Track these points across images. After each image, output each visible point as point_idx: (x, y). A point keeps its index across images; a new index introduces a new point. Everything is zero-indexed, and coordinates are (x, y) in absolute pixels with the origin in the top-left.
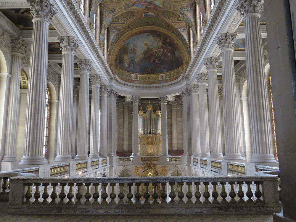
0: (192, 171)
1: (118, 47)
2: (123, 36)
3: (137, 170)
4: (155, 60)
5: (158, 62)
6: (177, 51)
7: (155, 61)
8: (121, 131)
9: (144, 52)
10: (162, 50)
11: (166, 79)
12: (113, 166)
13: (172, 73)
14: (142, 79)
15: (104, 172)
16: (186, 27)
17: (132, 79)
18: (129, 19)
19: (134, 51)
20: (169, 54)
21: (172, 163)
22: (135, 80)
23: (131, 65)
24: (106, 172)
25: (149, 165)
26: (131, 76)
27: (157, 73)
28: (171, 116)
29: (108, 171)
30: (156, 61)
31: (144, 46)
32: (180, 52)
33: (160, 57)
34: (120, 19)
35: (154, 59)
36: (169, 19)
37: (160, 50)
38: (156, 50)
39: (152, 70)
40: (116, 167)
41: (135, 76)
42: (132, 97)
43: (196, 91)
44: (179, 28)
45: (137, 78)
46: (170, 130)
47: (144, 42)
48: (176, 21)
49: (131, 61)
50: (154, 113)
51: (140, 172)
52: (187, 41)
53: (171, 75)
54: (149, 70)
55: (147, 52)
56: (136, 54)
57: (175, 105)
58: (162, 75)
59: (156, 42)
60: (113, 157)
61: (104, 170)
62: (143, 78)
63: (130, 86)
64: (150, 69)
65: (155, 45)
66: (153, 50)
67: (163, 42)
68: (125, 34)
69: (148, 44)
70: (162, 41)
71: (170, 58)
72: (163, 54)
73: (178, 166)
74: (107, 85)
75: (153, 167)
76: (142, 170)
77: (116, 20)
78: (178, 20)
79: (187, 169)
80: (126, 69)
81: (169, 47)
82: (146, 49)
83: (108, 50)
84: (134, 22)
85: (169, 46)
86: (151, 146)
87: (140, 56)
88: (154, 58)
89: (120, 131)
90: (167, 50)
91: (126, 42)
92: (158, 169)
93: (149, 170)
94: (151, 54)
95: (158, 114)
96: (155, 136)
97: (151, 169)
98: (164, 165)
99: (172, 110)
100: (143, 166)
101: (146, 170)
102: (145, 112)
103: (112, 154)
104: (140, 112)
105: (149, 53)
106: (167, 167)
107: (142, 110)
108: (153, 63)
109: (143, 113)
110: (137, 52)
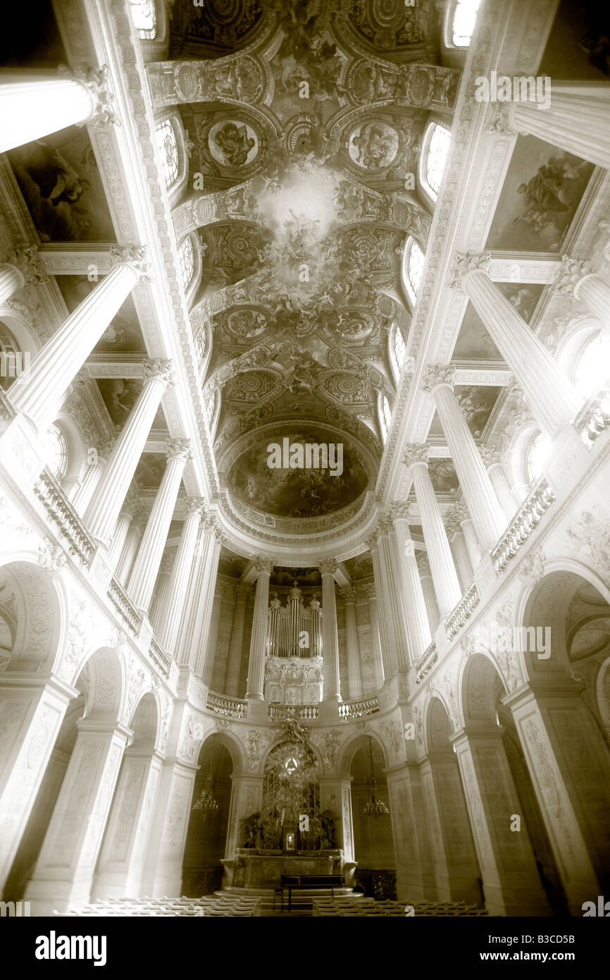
1: (238, 448)
2: (249, 432)
3: (256, 741)
4: (309, 492)
5: (316, 496)
6: (354, 466)
7: (310, 495)
9: (288, 476)
10: (324, 471)
11: (333, 525)
14: (280, 526)
16: (371, 412)
17: (260, 523)
18: (265, 394)
22: (267, 527)
23: (260, 496)
25: (290, 727)
26: (260, 516)
27: (312, 516)
28: (345, 621)
30: (312, 495)
33: (322, 486)
34: (248, 395)
35: (307, 491)
36: (338, 398)
37: (320, 472)
38: (313, 473)
39: (302, 511)
41: (267, 519)
42: (258, 558)
43: (402, 515)
44: (357, 414)
45: (271, 523)
48: (351, 403)
49: (261, 490)
50: (305, 607)
51: (262, 752)
52: (374, 432)
53: (342, 517)
54: (296, 510)
55: (293, 475)
56: (272, 477)
57: (353, 595)
58: (324, 520)
62: (284, 524)
64: (299, 510)
66: (307, 473)
68: (254, 430)
72: (326, 479)
75: (300, 733)
76: (268, 743)
77: (241, 395)
78: (355, 401)
80: (249, 501)
82: (293, 471)
83: (217, 442)
84: (273, 405)
86: (296, 691)
87: (281, 484)
88: (308, 488)
89: (221, 652)
91: (255, 446)
92: (315, 743)
93: (290, 749)
94: (302, 481)
95: (314, 608)
96: (306, 662)
97: (294, 743)
98: (331, 729)
99: (346, 607)
100: (273, 732)
101: (278, 745)
102: (284, 604)
103: (189, 665)
104: (272, 602)
105: (297, 480)
106: (341, 733)
107: (278, 598)
108: (305, 498)
109: (279, 606)
110: (274, 474)
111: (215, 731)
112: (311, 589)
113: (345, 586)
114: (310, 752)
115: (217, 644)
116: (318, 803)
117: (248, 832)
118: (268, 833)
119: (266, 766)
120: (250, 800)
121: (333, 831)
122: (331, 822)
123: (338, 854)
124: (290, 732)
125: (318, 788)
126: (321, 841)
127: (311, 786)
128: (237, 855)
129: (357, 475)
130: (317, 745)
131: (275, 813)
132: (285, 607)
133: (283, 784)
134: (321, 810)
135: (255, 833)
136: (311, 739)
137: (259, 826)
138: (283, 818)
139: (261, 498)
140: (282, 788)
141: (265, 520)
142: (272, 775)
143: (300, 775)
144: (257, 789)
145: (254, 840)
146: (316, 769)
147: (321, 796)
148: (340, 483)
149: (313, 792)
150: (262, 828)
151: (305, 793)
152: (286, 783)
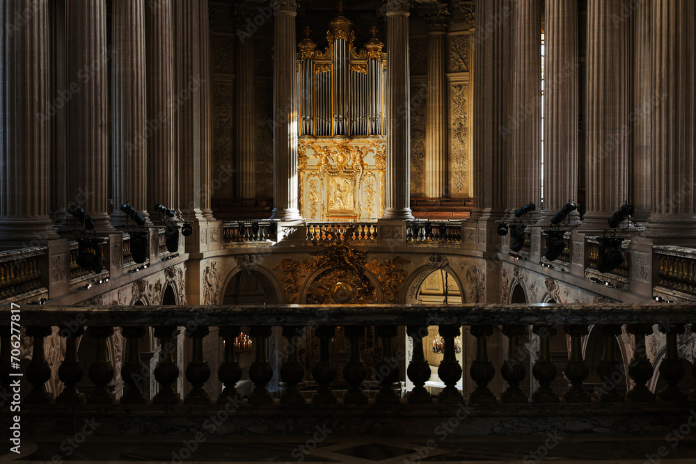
0: (504, 279)
3: (292, 272)
8: (225, 120)
12: (202, 259)
15: (170, 279)
21: (425, 246)
24: (174, 278)
25: (338, 253)
29: (184, 278)
40: (211, 260)
50: (358, 52)
60: (200, 224)
61: (170, 272)
73: (449, 258)
75: (351, 260)
76: (309, 272)
79: (484, 271)
92: (372, 270)
95: (373, 55)
96: (359, 142)
97: (344, 269)
98: (396, 255)
100: (315, 257)
101: (324, 272)
104: (301, 46)
106: (407, 261)
109: (312, 53)
111: (239, 270)
124: (339, 258)
130: (376, 272)
132: (324, 52)
136: (367, 265)
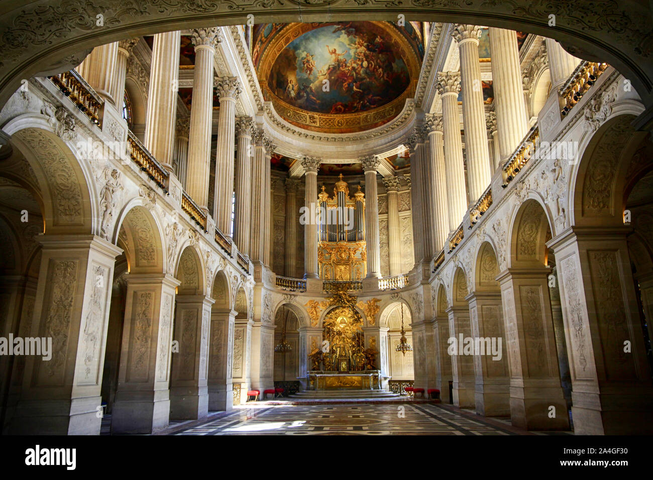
0: (433, 292)
1: (275, 49)
2: (285, 30)
3: (315, 308)
4: (351, 85)
5: (358, 90)
6: (397, 60)
7: (352, 88)
8: (280, 238)
9: (329, 69)
10: (365, 64)
11: (376, 122)
12: (262, 286)
13: (387, 108)
14: (326, 124)
15: (243, 283)
17: (304, 123)
19: (307, 66)
20: (381, 70)
22: (310, 126)
23: (302, 94)
24: (246, 285)
25: (340, 297)
26: (302, 116)
27: (355, 112)
28: (387, 208)
29: (252, 293)
30: (354, 88)
31: (329, 55)
32: (403, 61)
33: (363, 79)
35: (349, 84)
37: (362, 64)
38: (354, 65)
39: (345, 106)
40: (268, 291)
41: (310, 118)
42: (305, 158)
43: (436, 128)
45: (314, 122)
46: (384, 237)
47: (328, 46)
49: (302, 87)
50: (350, 198)
51: (320, 314)
52: (417, 32)
53: (385, 114)
54: (340, 106)
55: (334, 68)
56: (312, 72)
57: (395, 184)
58: (367, 116)
59: (353, 45)
60: (263, 268)
61: (244, 279)
62: (328, 122)
63: (300, 134)
65: (352, 52)
66: (348, 65)
67: (368, 45)
69: (337, 52)
70: (365, 44)
71: (382, 79)
72: (368, 71)
74: (251, 116)
75: (348, 301)
76: (324, 308)
79: (422, 292)
80: (291, 101)
81: (380, 55)
82: (333, 64)
85: (380, 52)
86: (345, 268)
87: (322, 77)
88: (350, 81)
89: (278, 239)
90: (377, 61)
91: (292, 43)
92: (360, 307)
93: (341, 311)
94: (344, 74)
95: (358, 199)
96: (352, 245)
97: (344, 307)
98: (373, 297)
99: (389, 195)
100: (328, 300)
101: (333, 309)
102: (331, 196)
103: (260, 261)
104: (320, 196)
105: (338, 72)
106: (379, 300)
107: (326, 191)
108: (347, 92)
109: (326, 199)
110: (314, 68)
111: (284, 302)
112: (356, 177)
113: (388, 176)
114: (356, 313)
115: (274, 232)
116: (363, 345)
117: (314, 362)
118: (328, 362)
119: (324, 323)
120: (314, 344)
121: (374, 360)
122: (373, 355)
123: (377, 372)
124: (341, 300)
125: (363, 335)
126: (366, 366)
127: (358, 334)
128: (308, 374)
129: (400, 71)
130: (362, 309)
131: (333, 351)
132: (332, 199)
133: (337, 334)
134: (365, 349)
135: (319, 363)
136: (357, 304)
137: (322, 359)
138: (338, 353)
139: (303, 96)
140: (337, 336)
141: (308, 118)
142: (329, 328)
143: (350, 328)
144: (319, 337)
145: (319, 366)
146: (362, 323)
147: (365, 340)
148: (383, 76)
149: (359, 338)
150: (323, 360)
151: (353, 339)
152: (339, 333)
